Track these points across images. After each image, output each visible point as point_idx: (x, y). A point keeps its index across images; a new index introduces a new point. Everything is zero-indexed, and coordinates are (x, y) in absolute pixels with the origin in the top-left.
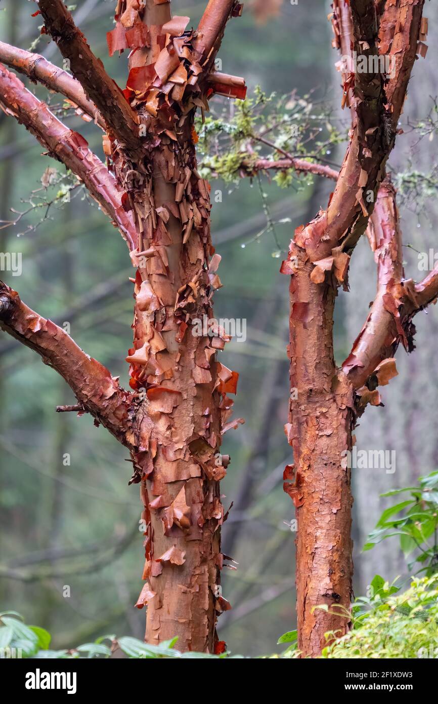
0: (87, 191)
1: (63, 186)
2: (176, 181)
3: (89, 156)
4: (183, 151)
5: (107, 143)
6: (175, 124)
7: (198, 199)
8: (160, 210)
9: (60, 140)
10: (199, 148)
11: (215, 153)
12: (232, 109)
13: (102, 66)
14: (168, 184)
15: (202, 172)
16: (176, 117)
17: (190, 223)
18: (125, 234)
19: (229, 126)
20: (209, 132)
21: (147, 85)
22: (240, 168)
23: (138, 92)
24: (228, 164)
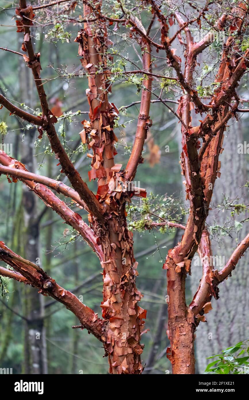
0: (82, 237)
1: (72, 236)
2: (118, 232)
3: (82, 223)
4: (121, 220)
5: (89, 217)
6: (117, 209)
7: (128, 240)
8: (112, 244)
9: (70, 217)
10: (128, 219)
11: (134, 220)
12: (141, 202)
13: (86, 185)
14: (115, 233)
15: (129, 228)
16: (118, 206)
17: (125, 249)
18: (98, 254)
19: (140, 209)
20: (131, 212)
21: (105, 193)
22: (145, 226)
23: (102, 196)
24: (140, 225)
